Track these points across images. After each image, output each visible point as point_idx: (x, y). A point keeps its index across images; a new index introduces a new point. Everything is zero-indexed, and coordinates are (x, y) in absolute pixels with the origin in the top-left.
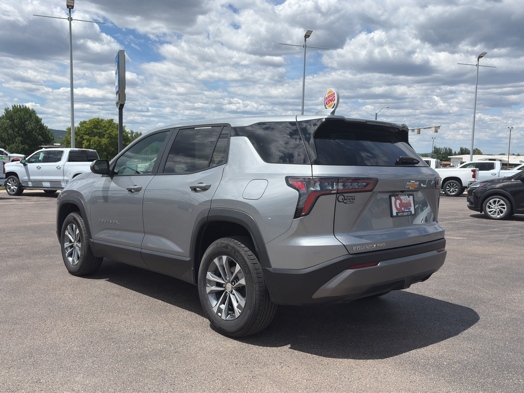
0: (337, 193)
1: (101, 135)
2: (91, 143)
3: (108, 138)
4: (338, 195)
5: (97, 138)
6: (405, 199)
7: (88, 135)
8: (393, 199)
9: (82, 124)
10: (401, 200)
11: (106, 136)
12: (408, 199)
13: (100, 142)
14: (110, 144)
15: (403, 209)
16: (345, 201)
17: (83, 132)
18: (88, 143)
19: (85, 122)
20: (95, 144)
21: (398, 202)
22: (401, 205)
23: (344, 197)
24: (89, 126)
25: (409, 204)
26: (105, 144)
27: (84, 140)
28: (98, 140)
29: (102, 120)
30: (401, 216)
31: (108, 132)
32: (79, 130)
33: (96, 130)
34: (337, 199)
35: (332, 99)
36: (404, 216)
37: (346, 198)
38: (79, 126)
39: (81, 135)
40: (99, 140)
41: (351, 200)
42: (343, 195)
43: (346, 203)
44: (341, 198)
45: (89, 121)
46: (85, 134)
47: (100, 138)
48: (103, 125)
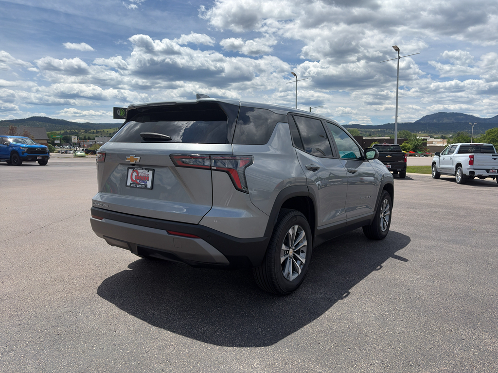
6: (142, 172)
8: (130, 171)
10: (138, 173)
12: (147, 173)
15: (138, 181)
21: (135, 174)
22: (137, 177)
25: (147, 178)
30: (133, 187)
36: (136, 187)
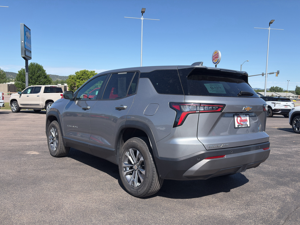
35: (217, 56)
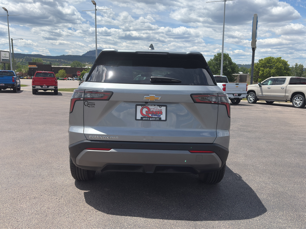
0: (83, 100)
1: (271, 67)
2: (264, 72)
3: (275, 69)
4: (85, 101)
5: (268, 69)
6: (154, 108)
7: (263, 67)
8: (139, 107)
9: (260, 61)
10: (149, 109)
11: (274, 68)
12: (159, 108)
13: (270, 72)
14: (276, 73)
15: (150, 115)
16: (89, 106)
17: (260, 66)
18: (262, 72)
19: (262, 60)
20: (267, 73)
21: (145, 110)
23: (88, 103)
24: (264, 62)
25: (160, 113)
26: (273, 72)
27: (260, 70)
28: (268, 70)
29: (273, 58)
31: (276, 65)
32: (258, 64)
33: (268, 64)
34: (84, 103)
37: (89, 103)
38: (259, 62)
39: (259, 68)
40: (270, 70)
41: (92, 105)
42: (87, 102)
43: (89, 107)
44: (86, 103)
45: (264, 59)
46: (261, 67)
47: (270, 69)
48: (273, 61)
